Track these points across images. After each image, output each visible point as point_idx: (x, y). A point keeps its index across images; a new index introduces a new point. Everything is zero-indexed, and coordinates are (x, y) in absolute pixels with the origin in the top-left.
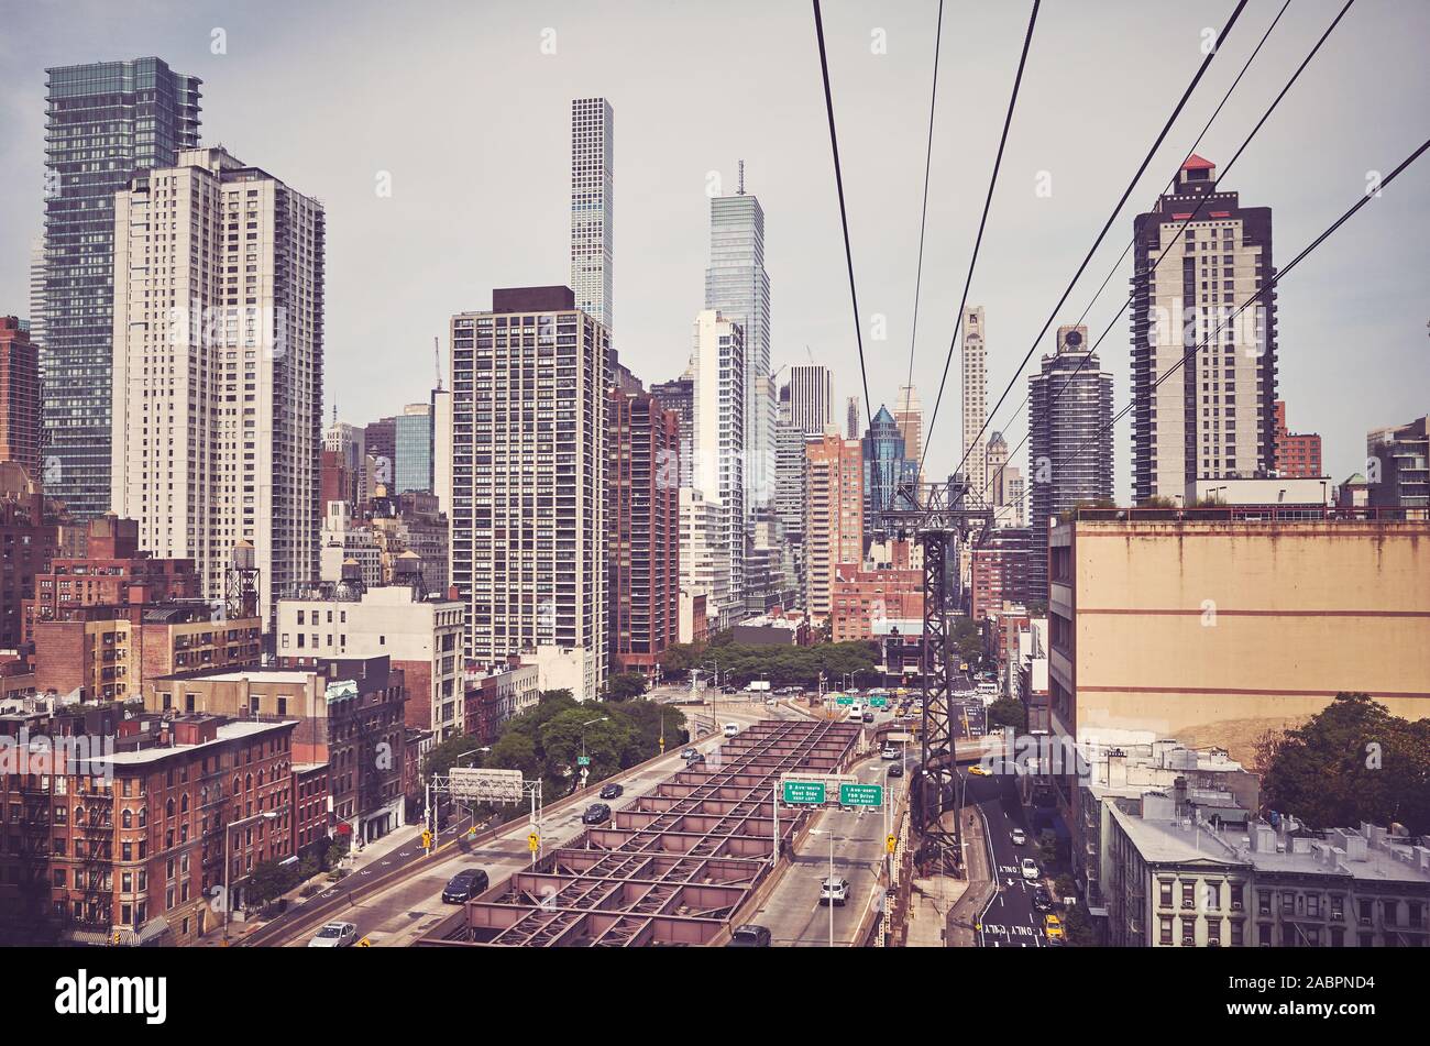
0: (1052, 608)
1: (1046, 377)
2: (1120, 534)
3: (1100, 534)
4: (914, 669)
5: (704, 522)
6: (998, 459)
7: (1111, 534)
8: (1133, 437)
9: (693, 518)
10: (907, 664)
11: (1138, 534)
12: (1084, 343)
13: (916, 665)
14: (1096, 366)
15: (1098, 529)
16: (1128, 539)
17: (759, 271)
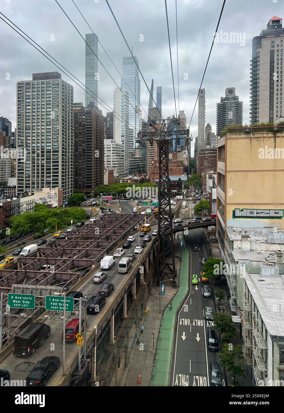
0: (218, 170)
1: (222, 103)
2: (248, 138)
3: (238, 139)
4: (176, 191)
5: (115, 149)
6: (209, 131)
7: (243, 138)
8: (250, 113)
9: (112, 148)
10: (173, 189)
11: (255, 138)
12: (234, 93)
13: (176, 190)
14: (238, 99)
15: (237, 136)
16: (251, 140)
17: (137, 78)
